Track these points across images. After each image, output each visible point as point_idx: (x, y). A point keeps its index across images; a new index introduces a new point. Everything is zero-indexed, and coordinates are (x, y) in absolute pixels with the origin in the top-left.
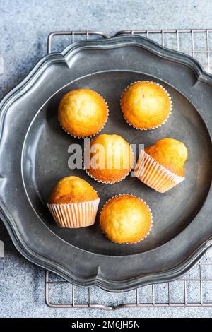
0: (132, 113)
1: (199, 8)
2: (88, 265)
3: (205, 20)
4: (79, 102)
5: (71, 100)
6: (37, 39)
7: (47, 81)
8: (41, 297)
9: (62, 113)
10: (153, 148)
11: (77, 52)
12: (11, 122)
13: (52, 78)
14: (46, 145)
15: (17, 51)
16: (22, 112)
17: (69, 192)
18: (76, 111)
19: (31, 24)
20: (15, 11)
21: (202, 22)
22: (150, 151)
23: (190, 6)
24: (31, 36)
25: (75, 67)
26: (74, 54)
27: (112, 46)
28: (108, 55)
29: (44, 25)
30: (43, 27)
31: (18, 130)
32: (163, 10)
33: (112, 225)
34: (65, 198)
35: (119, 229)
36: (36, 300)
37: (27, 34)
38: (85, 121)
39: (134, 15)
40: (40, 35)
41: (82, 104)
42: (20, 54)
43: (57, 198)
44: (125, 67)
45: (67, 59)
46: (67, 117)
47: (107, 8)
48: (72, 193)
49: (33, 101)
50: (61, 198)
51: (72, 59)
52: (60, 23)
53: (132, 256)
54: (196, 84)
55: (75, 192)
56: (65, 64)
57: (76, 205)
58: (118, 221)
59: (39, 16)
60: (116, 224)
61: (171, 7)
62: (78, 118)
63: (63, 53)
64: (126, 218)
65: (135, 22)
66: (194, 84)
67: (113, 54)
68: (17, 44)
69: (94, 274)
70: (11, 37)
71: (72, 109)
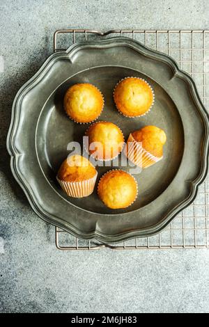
0: (124, 105)
1: (173, 10)
2: (88, 221)
3: (177, 20)
4: (81, 98)
5: (75, 95)
6: (45, 34)
7: (54, 74)
8: (53, 238)
9: (68, 105)
10: (140, 134)
11: (78, 51)
12: (27, 107)
13: (58, 71)
14: (54, 125)
15: (29, 43)
16: (35, 100)
17: (74, 171)
18: (79, 106)
19: (40, 20)
20: (26, 8)
21: (175, 21)
22: (138, 138)
23: (166, 8)
24: (40, 31)
25: (76, 63)
26: (76, 52)
27: (107, 46)
28: (103, 53)
29: (50, 21)
30: (49, 23)
31: (31, 115)
32: (144, 11)
33: (108, 197)
34: (71, 176)
35: (113, 202)
36: (49, 240)
37: (37, 29)
38: (86, 113)
39: (121, 14)
40: (47, 30)
41: (84, 99)
42: (32, 46)
43: (65, 175)
44: (116, 63)
45: (70, 56)
46: (71, 108)
47: (100, 8)
48: (76, 172)
49: (43, 91)
50: (68, 176)
51: (74, 57)
52: (63, 20)
53: (121, 215)
54: (173, 79)
55: (79, 172)
56: (69, 60)
57: (80, 183)
58: (113, 196)
59: (45, 14)
60: (111, 198)
61: (150, 8)
62: (81, 110)
63: (67, 52)
64: (119, 194)
65: (123, 20)
66: (171, 78)
67: (107, 52)
68: (29, 37)
69: (93, 229)
70: (24, 31)
71: (76, 103)
